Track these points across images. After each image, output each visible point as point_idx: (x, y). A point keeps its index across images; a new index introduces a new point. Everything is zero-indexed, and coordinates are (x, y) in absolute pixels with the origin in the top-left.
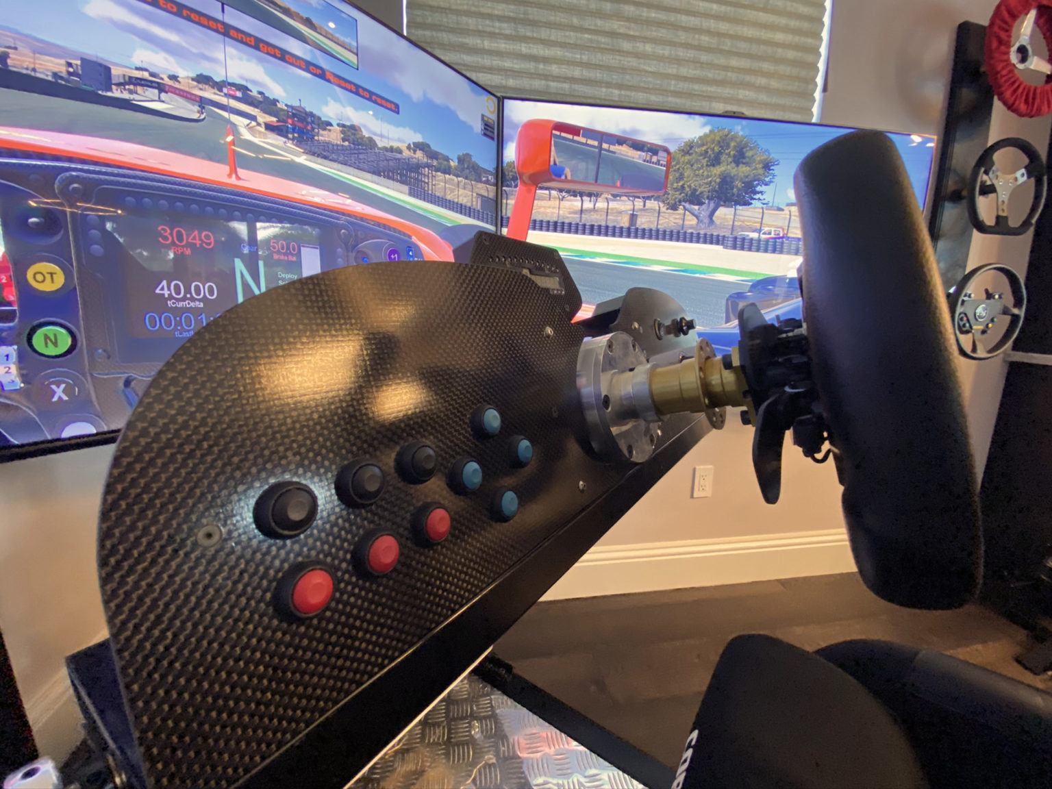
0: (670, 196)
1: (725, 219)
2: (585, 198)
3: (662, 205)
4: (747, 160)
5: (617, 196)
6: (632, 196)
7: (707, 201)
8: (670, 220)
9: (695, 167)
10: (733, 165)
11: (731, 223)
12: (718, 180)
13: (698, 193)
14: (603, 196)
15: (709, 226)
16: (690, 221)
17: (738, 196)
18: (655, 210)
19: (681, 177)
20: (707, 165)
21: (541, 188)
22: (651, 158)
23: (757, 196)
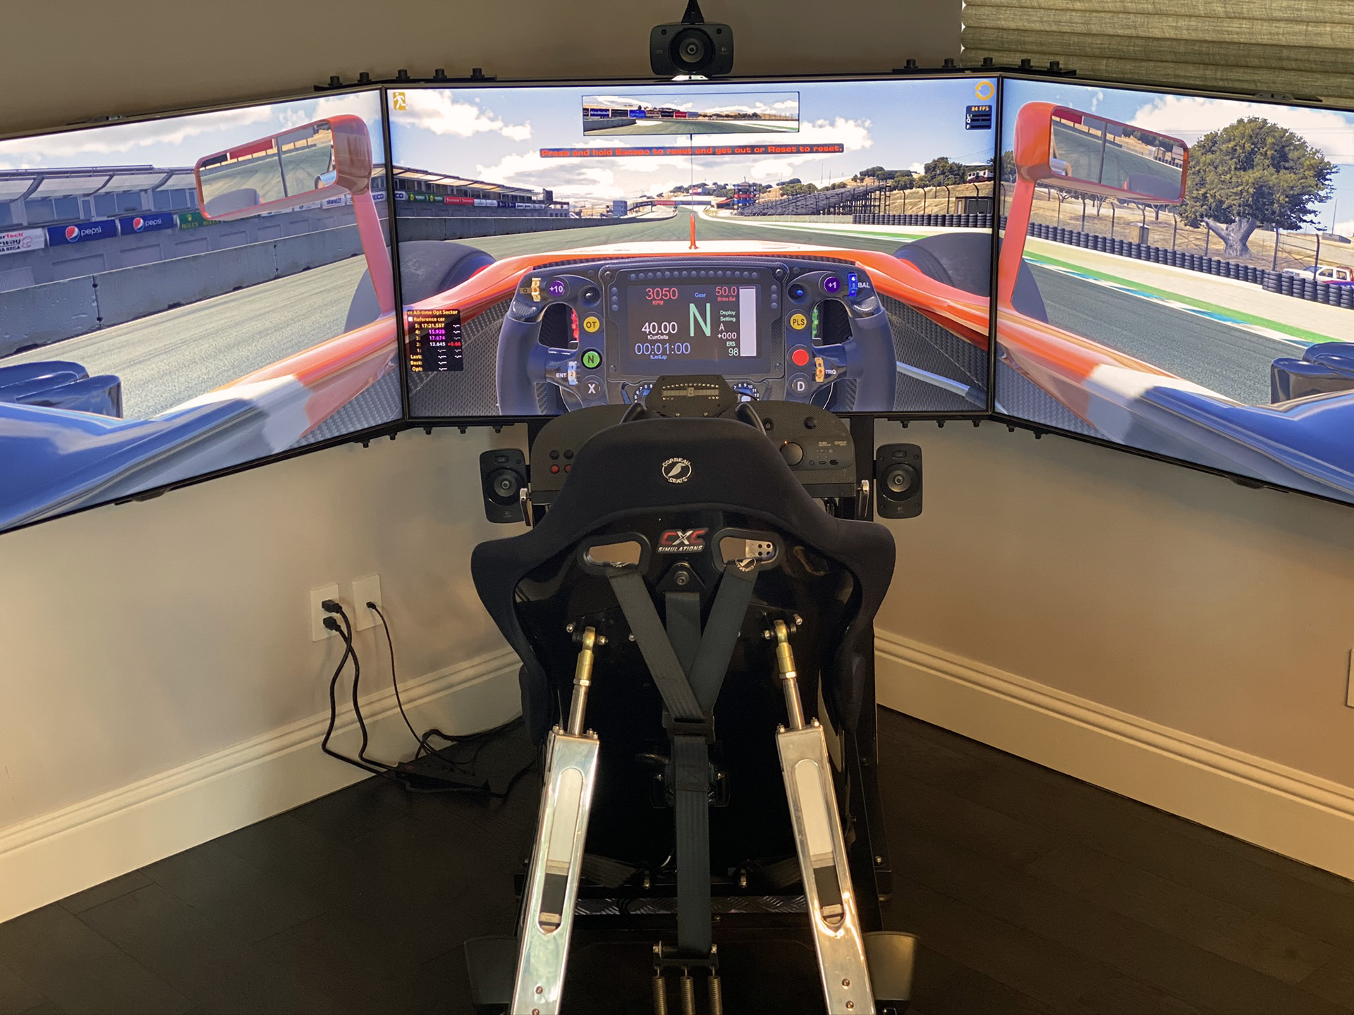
0: (1188, 208)
1: (1263, 246)
2: (1087, 201)
3: (1178, 219)
4: (1291, 164)
5: (1124, 201)
6: (1142, 204)
7: (1237, 219)
8: (1190, 240)
9: (1220, 169)
10: (1272, 170)
11: (1273, 254)
12: (1251, 190)
13: (1224, 206)
14: (1108, 200)
15: (1241, 255)
16: (1215, 244)
17: (1281, 215)
18: (1170, 225)
19: (1202, 183)
20: (1236, 168)
21: (1041, 185)
22: (1164, 156)
23: (1308, 217)
